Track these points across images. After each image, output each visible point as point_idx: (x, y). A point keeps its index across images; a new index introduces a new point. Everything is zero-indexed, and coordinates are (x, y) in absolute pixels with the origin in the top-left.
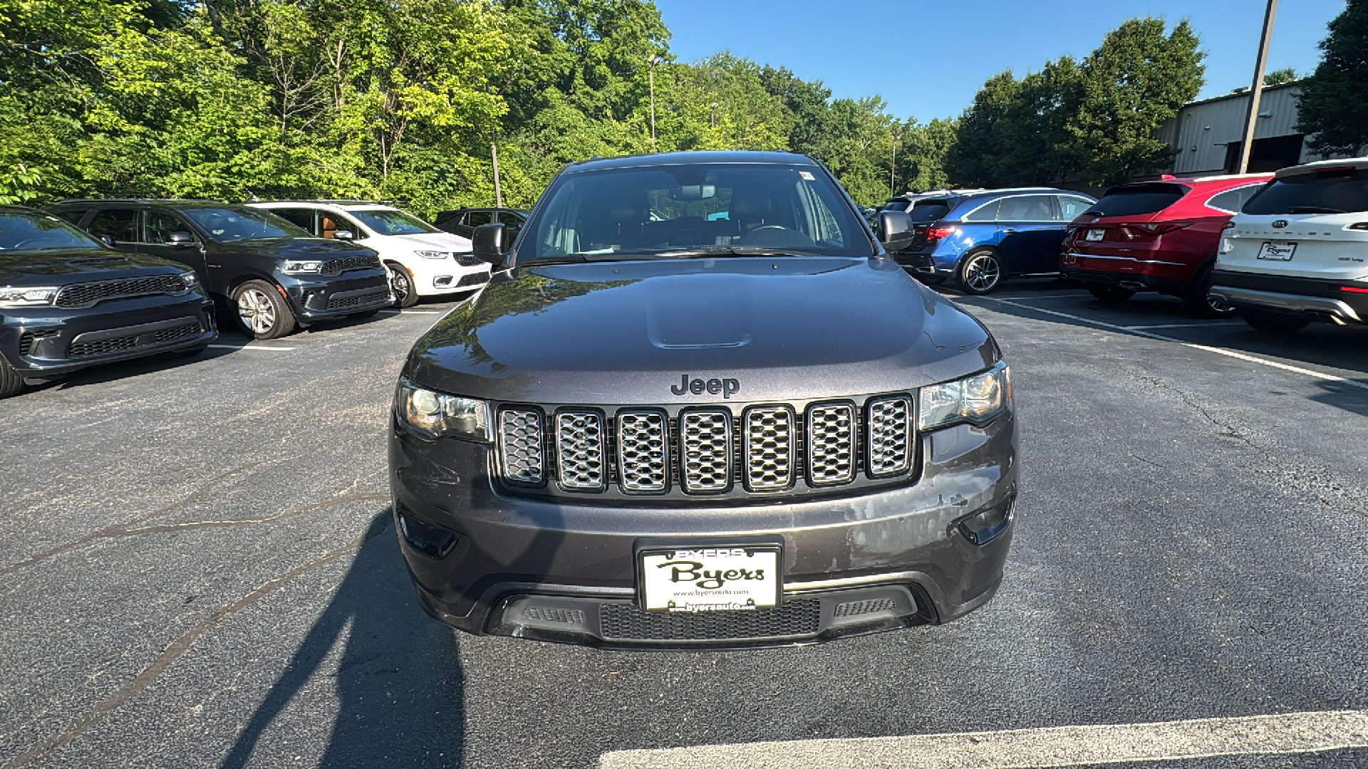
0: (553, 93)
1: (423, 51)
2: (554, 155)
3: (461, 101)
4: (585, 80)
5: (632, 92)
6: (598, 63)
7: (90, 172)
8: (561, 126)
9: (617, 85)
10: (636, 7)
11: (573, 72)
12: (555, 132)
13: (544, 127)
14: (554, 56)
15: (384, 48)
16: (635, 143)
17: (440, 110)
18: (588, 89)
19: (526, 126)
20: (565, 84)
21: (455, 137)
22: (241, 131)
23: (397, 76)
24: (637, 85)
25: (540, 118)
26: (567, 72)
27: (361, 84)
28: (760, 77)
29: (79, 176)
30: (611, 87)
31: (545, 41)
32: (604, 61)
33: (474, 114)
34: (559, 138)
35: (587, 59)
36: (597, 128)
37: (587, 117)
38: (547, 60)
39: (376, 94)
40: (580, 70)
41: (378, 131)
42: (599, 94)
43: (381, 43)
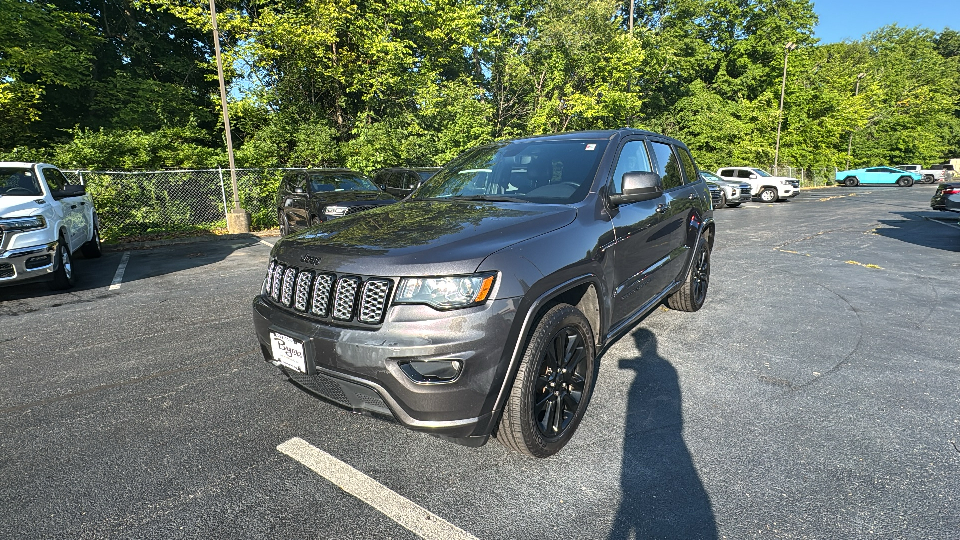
0: (698, 84)
1: (587, 71)
2: (686, 130)
3: (607, 100)
4: (727, 71)
5: (768, 75)
6: (741, 56)
7: (404, 155)
8: (695, 109)
9: (756, 71)
10: (786, 5)
11: (717, 68)
12: (690, 114)
13: (682, 110)
14: (697, 58)
15: (562, 73)
16: (762, 116)
17: (590, 107)
18: (727, 78)
19: (669, 111)
20: (709, 76)
21: (600, 123)
22: (472, 130)
23: (569, 89)
24: (774, 69)
25: (680, 104)
26: (712, 67)
27: (549, 96)
28: (935, 41)
29: (399, 157)
30: (749, 73)
31: (690, 49)
32: (746, 54)
33: (616, 108)
34: (693, 118)
35: (731, 55)
36: (732, 106)
37: (724, 99)
38: (690, 62)
39: (556, 102)
40: (724, 65)
41: (553, 124)
42: (737, 81)
43: (561, 70)
